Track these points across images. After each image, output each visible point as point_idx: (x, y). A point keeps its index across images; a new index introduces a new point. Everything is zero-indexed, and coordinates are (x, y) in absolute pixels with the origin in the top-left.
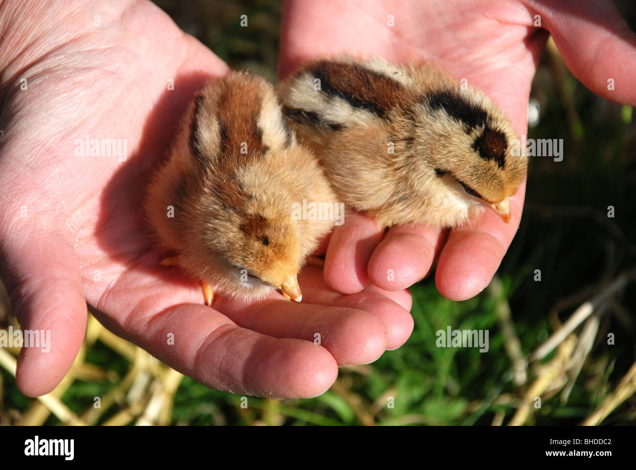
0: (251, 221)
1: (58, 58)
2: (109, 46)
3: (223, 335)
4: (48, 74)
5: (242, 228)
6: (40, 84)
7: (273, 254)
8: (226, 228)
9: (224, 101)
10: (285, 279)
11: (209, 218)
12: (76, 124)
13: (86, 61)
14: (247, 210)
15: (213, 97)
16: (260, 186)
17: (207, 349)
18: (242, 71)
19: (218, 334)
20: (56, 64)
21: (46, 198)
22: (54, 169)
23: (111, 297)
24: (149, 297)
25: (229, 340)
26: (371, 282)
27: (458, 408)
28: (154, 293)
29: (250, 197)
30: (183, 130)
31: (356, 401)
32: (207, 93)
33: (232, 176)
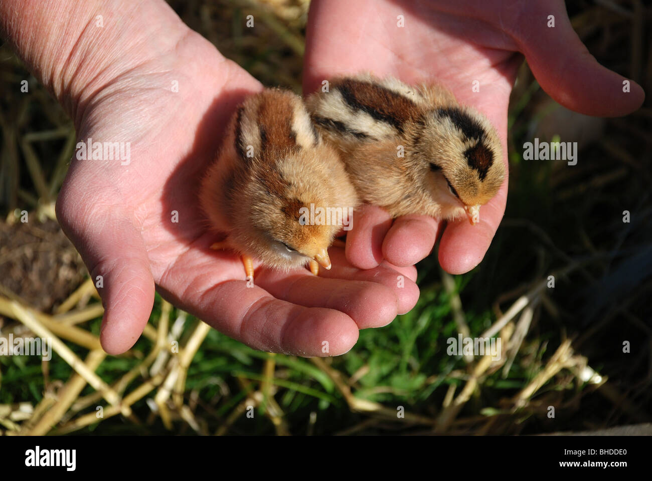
0: (290, 204)
1: (126, 80)
2: (167, 71)
3: (264, 305)
4: (118, 94)
5: (283, 210)
6: (113, 102)
7: (309, 232)
8: (270, 210)
9: (262, 110)
10: (318, 252)
11: (255, 202)
12: (142, 134)
13: (148, 83)
14: (287, 195)
15: (253, 108)
16: (297, 175)
17: (250, 317)
18: (275, 87)
19: (259, 305)
20: (125, 86)
21: (119, 194)
22: (125, 171)
23: (171, 275)
24: (201, 275)
25: (269, 309)
26: (384, 259)
27: (419, 381)
28: (206, 272)
29: (290, 184)
30: (229, 135)
31: (336, 374)
32: (247, 105)
33: (274, 166)
